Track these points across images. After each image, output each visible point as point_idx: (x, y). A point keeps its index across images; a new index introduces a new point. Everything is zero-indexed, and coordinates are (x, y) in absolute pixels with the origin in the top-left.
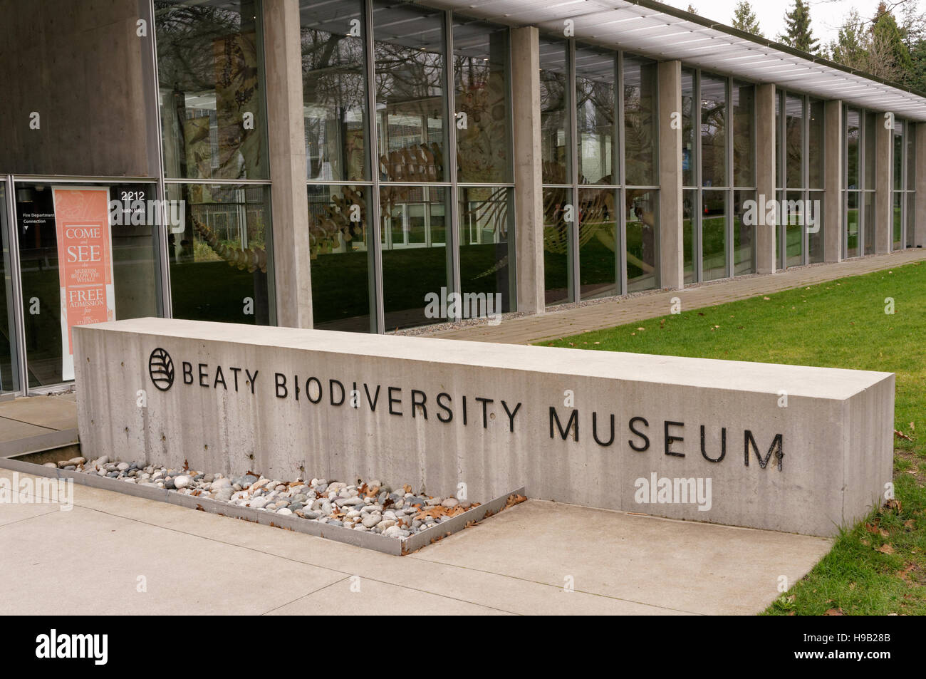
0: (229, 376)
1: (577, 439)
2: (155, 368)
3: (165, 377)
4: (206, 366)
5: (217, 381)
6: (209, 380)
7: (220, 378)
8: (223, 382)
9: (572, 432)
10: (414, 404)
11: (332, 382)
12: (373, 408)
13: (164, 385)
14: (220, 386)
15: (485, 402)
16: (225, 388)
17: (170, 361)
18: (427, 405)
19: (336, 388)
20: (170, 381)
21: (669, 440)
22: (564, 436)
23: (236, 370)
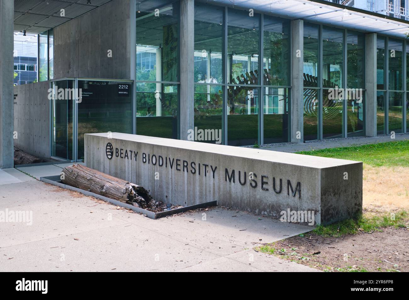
0: (129, 153)
1: (234, 182)
2: (108, 150)
3: (110, 154)
4: (123, 150)
5: (125, 156)
6: (123, 155)
7: (126, 155)
8: (127, 156)
9: (232, 179)
10: (184, 166)
11: (159, 157)
12: (172, 168)
13: (110, 157)
14: (126, 157)
15: (206, 166)
16: (128, 158)
17: (112, 148)
18: (188, 167)
19: (161, 159)
20: (112, 155)
21: (263, 183)
22: (230, 181)
23: (131, 152)
